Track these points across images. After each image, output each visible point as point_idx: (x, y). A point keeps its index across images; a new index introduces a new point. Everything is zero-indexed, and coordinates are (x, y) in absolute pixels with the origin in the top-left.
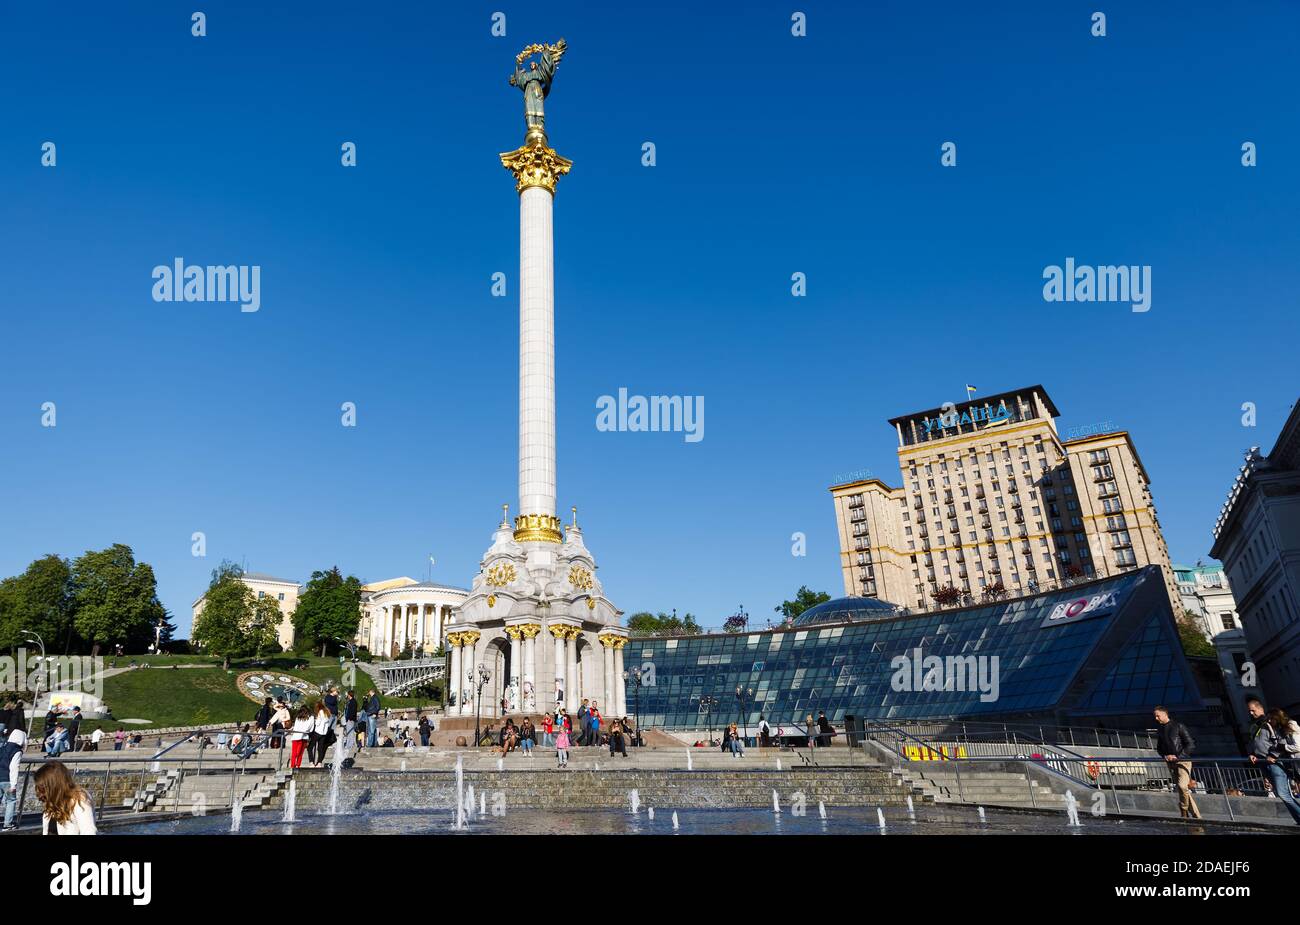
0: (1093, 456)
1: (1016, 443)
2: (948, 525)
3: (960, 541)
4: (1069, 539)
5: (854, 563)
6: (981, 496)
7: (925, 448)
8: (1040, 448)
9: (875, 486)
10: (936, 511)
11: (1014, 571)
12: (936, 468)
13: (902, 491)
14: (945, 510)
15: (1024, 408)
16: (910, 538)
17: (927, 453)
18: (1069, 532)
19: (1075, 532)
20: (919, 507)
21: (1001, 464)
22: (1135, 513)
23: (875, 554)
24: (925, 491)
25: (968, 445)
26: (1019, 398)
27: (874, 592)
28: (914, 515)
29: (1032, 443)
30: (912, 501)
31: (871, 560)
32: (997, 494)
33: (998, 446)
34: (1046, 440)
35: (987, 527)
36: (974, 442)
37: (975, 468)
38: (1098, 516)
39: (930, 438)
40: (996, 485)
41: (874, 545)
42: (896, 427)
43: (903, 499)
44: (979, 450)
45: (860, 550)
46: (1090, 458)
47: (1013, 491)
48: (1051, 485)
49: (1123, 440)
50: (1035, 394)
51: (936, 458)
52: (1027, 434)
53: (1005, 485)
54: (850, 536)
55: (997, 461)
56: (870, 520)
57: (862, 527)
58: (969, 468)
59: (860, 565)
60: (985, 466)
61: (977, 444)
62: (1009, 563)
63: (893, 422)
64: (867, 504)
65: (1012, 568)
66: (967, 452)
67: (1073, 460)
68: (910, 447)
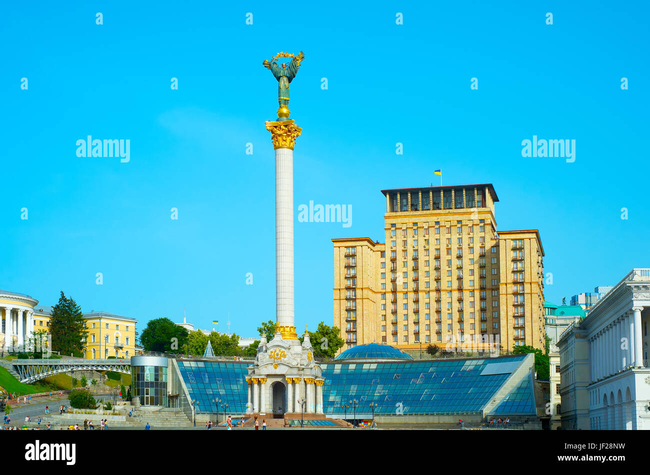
0: (514, 244)
1: (468, 223)
2: (411, 275)
3: (417, 288)
4: (488, 294)
5: (343, 297)
6: (437, 258)
7: (405, 216)
8: (483, 229)
9: (366, 243)
10: (405, 264)
11: (450, 312)
12: (410, 232)
13: (383, 246)
14: (411, 264)
15: (477, 198)
16: (383, 281)
17: (405, 220)
18: (489, 289)
19: (492, 290)
20: (393, 260)
21: (455, 237)
22: (531, 284)
23: (359, 292)
24: (399, 248)
25: (435, 219)
26: (476, 191)
27: (354, 319)
28: (389, 265)
29: (478, 225)
30: (389, 255)
31: (355, 296)
32: (449, 257)
33: (455, 223)
34: (487, 224)
35: (438, 280)
36: (439, 217)
37: (437, 236)
38: (509, 283)
39: (410, 209)
40: (449, 251)
41: (359, 285)
42: (386, 196)
43: (383, 253)
44: (442, 224)
45: (348, 288)
46: (512, 244)
47: (459, 257)
48: (484, 256)
49: (534, 235)
50: (487, 191)
51: (411, 225)
52: (475, 217)
53: (455, 252)
54: (343, 277)
55: (452, 234)
56: (359, 267)
57: (352, 272)
58: (432, 237)
59: (347, 299)
60: (444, 237)
61: (441, 219)
62: (447, 306)
63: (385, 192)
64: (359, 255)
65: (449, 310)
66: (434, 224)
67: (502, 243)
68: (394, 214)
